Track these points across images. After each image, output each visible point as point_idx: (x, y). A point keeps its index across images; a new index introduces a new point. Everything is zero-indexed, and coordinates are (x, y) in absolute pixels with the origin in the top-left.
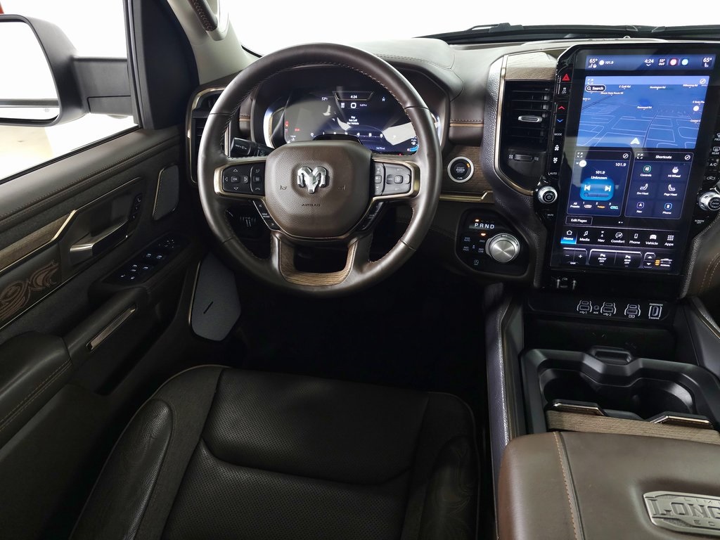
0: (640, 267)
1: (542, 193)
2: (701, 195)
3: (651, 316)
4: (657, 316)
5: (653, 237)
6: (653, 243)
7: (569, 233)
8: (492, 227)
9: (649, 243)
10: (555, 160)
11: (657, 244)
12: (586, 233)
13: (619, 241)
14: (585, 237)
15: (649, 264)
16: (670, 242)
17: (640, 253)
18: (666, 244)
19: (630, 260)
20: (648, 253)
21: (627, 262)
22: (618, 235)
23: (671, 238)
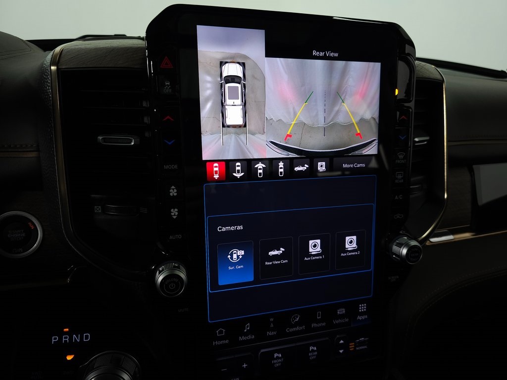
0: (330, 359)
1: (160, 278)
2: (391, 241)
5: (341, 311)
6: (342, 321)
7: (221, 332)
8: (87, 337)
9: (337, 322)
10: (174, 212)
11: (347, 320)
12: (248, 327)
13: (298, 328)
14: (246, 334)
15: (341, 351)
16: (362, 314)
17: (327, 339)
18: (359, 318)
19: (316, 353)
20: (338, 336)
21: (312, 356)
22: (295, 319)
23: (363, 308)
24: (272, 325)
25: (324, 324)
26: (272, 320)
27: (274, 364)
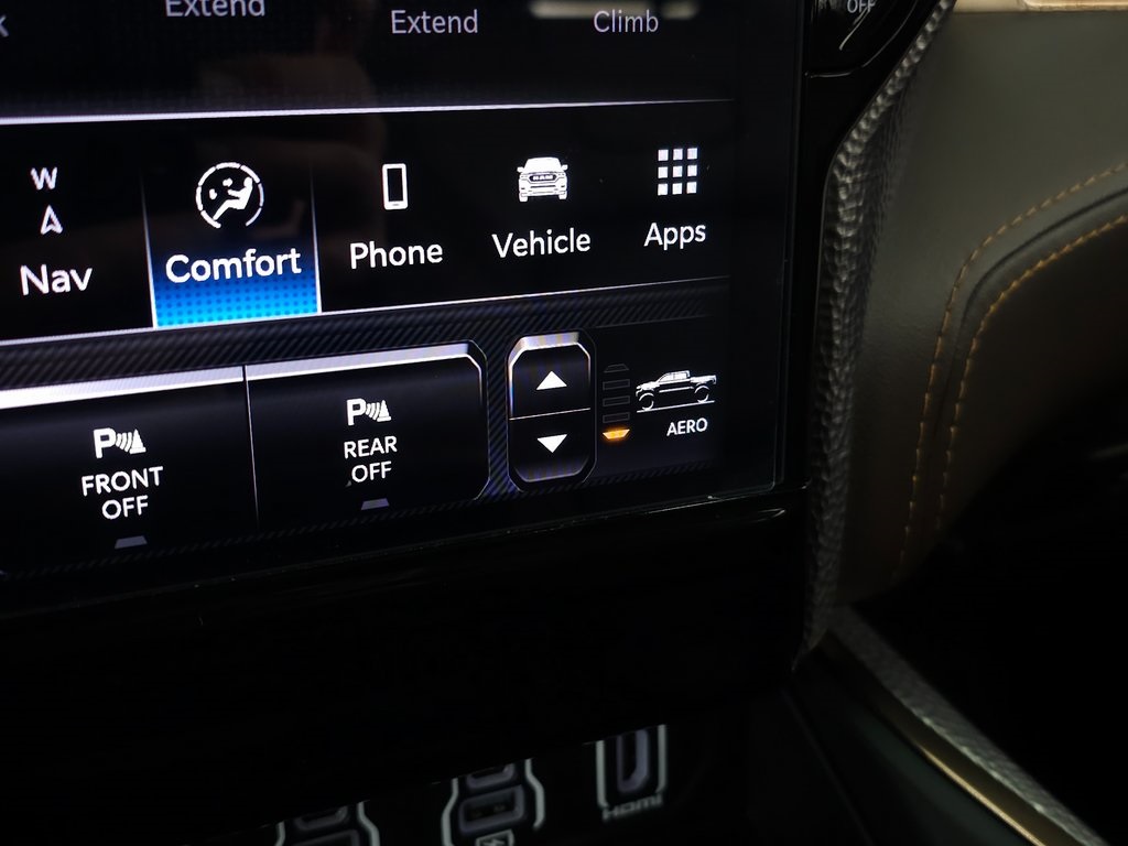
0: (489, 488)
3: (615, 798)
4: (649, 788)
5: (543, 176)
6: (552, 245)
9: (520, 247)
11: (582, 242)
15: (552, 443)
16: (676, 211)
17: (458, 351)
18: (656, 235)
19: (391, 443)
20: (527, 344)
21: (367, 461)
22: (223, 195)
23: (678, 171)
24: (51, 223)
25: (434, 254)
26: (45, 179)
27: (97, 499)
